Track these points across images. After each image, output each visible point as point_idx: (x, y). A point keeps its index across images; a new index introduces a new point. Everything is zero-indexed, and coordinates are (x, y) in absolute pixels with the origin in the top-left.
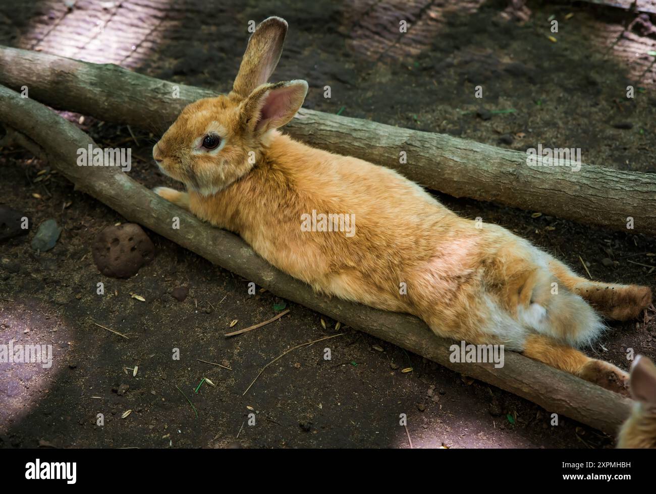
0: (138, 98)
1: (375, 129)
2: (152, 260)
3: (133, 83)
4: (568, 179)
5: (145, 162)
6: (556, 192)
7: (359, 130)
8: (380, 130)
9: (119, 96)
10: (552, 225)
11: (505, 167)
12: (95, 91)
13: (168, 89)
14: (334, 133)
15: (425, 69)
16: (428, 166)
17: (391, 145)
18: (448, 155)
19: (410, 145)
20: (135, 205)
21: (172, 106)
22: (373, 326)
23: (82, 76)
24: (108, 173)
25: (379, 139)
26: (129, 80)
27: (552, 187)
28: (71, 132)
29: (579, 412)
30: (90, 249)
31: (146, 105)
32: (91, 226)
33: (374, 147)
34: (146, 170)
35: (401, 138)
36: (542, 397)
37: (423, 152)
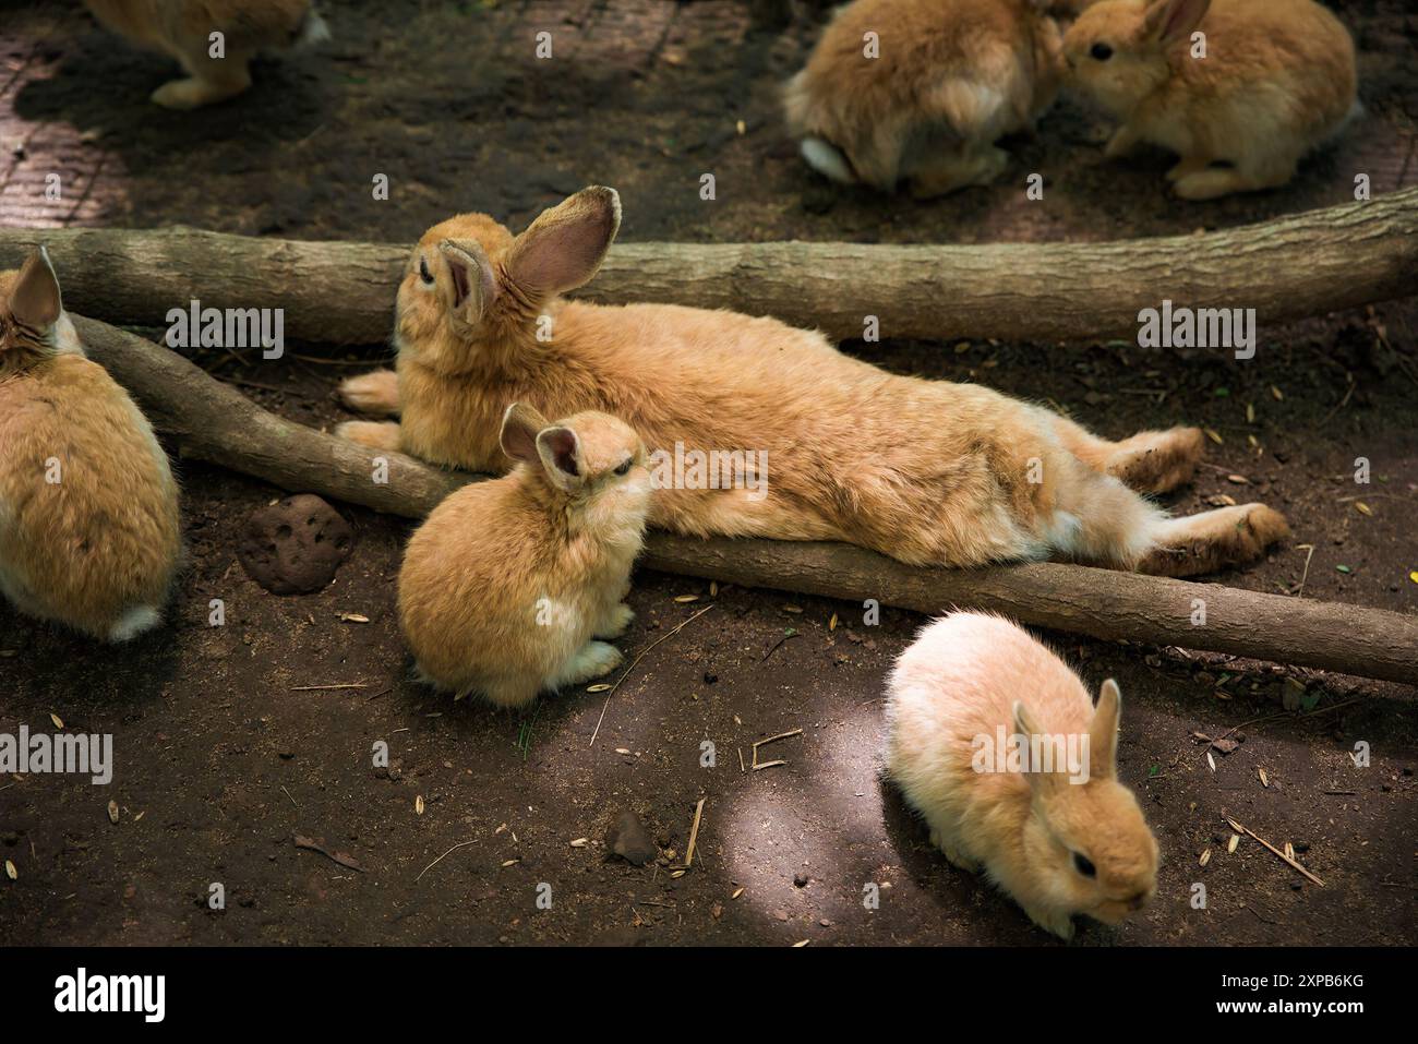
0: (248, 276)
1: (678, 254)
2: (352, 551)
3: (232, 251)
4: (1020, 273)
5: (272, 392)
6: (1007, 297)
7: (652, 260)
8: (686, 254)
9: (215, 279)
10: (991, 357)
11: (913, 273)
12: (169, 279)
13: (297, 251)
14: (608, 273)
15: (691, 150)
16: (784, 298)
17: (714, 275)
18: (815, 273)
19: (747, 267)
20: (305, 460)
21: (313, 279)
22: (785, 571)
23: (138, 256)
24: (241, 415)
25: (691, 268)
26: (225, 248)
27: (999, 291)
28: (156, 355)
29: (1162, 626)
30: (233, 556)
31: (266, 285)
32: (223, 517)
33: (686, 283)
34: (281, 404)
35: (727, 260)
36: (1097, 617)
37: (772, 275)
